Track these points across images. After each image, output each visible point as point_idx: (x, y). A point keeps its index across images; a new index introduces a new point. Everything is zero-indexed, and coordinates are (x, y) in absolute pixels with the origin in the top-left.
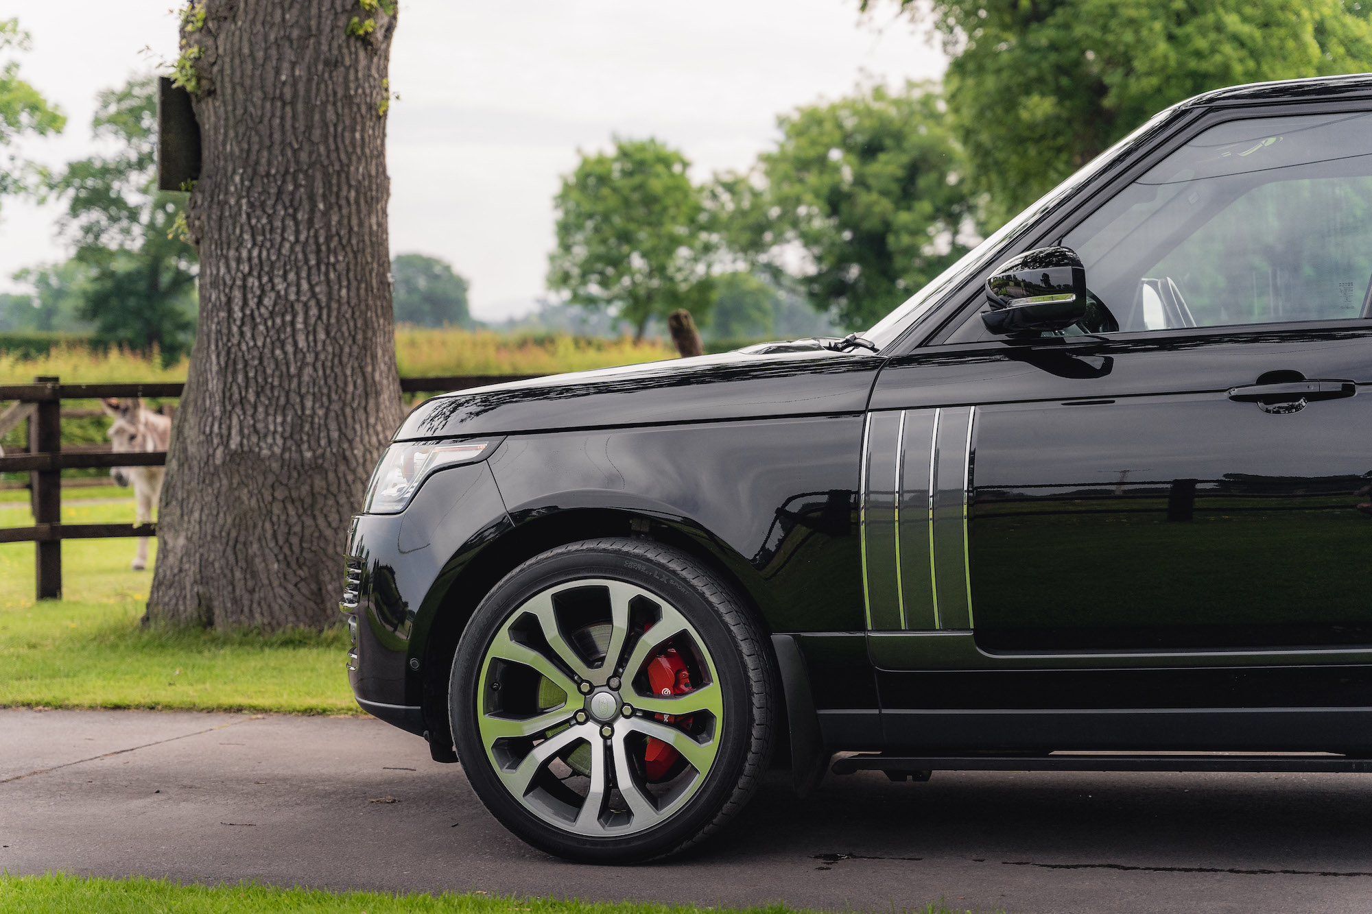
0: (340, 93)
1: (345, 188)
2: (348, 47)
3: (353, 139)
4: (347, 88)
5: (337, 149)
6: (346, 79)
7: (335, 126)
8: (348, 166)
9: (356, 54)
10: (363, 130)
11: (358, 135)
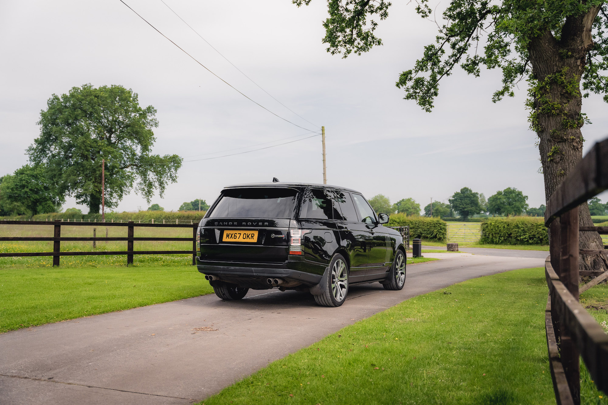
0: (550, 172)
1: (553, 191)
2: (551, 163)
3: (554, 182)
4: (552, 171)
5: (551, 184)
6: (551, 170)
7: (550, 179)
8: (553, 186)
9: (553, 164)
10: (556, 179)
11: (555, 180)
